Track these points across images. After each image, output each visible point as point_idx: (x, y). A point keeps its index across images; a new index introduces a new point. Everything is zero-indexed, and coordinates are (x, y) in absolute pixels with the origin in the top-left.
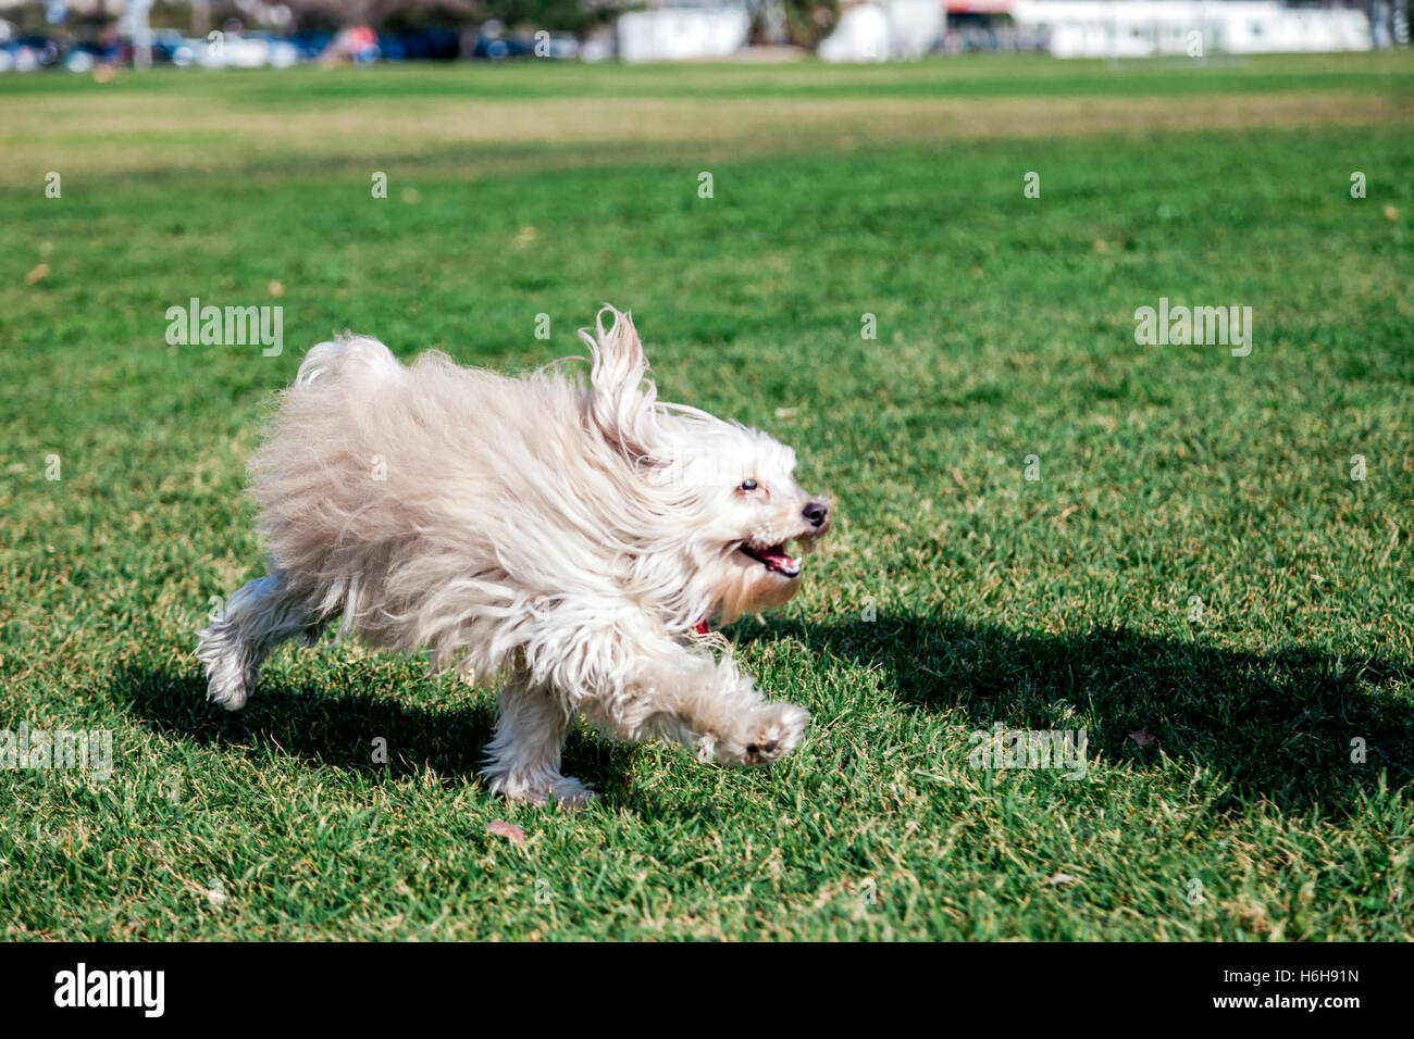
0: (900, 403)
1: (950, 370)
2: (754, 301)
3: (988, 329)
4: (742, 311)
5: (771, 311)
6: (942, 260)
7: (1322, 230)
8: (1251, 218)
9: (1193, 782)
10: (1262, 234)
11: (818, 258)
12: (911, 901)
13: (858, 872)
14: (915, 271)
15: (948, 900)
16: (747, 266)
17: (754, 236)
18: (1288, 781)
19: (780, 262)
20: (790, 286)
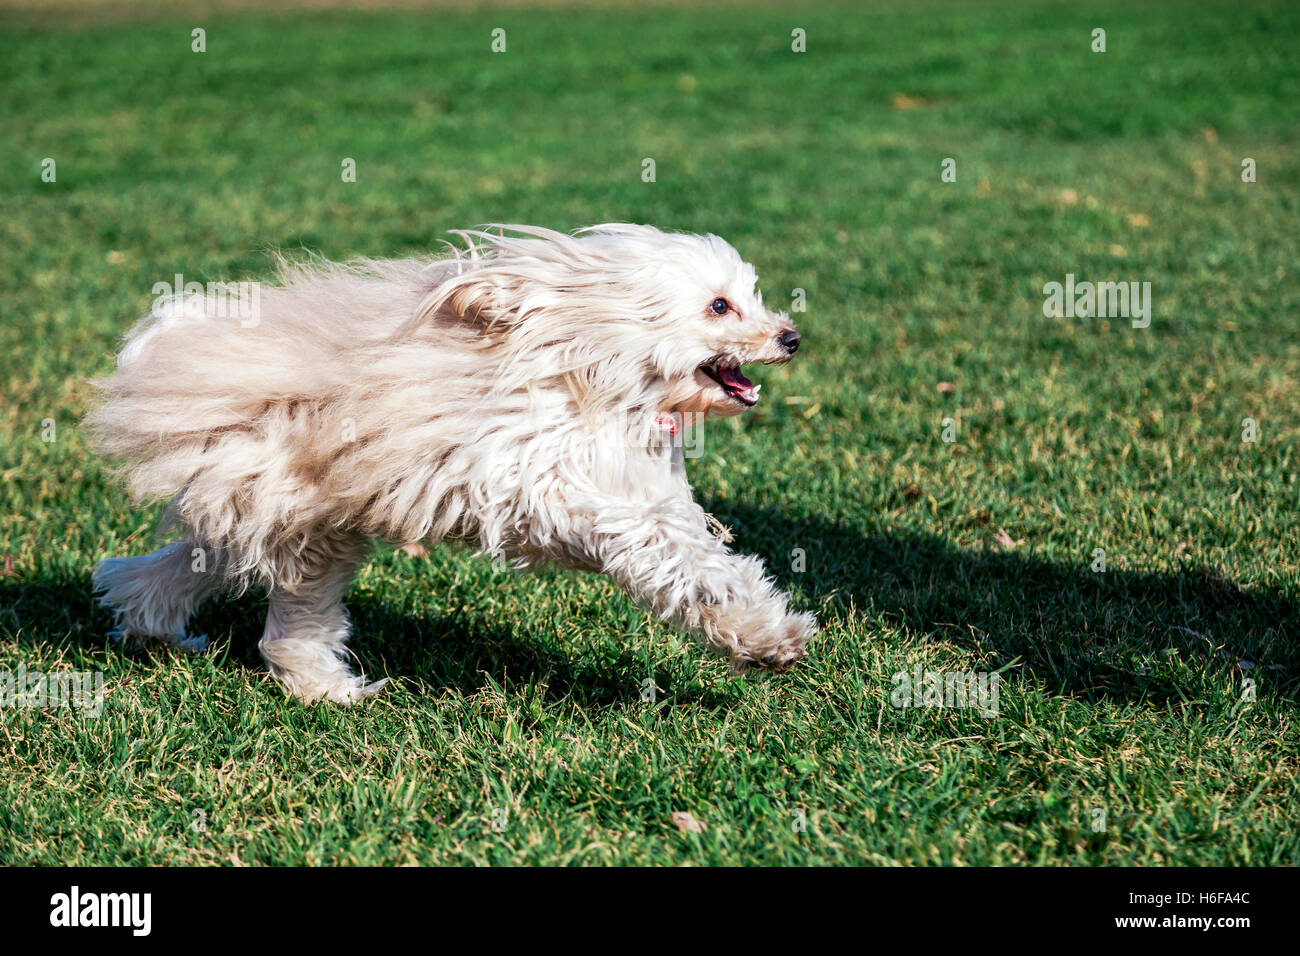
0: (222, 247)
1: (273, 219)
2: (97, 155)
3: (313, 182)
4: (85, 164)
5: (112, 163)
6: (276, 121)
7: (624, 97)
8: (561, 85)
9: (453, 587)
10: (570, 100)
11: (162, 116)
12: (185, 695)
13: (141, 670)
14: (250, 129)
15: (219, 695)
16: (95, 123)
17: (104, 96)
18: (539, 584)
19: (126, 121)
20: (131, 142)
